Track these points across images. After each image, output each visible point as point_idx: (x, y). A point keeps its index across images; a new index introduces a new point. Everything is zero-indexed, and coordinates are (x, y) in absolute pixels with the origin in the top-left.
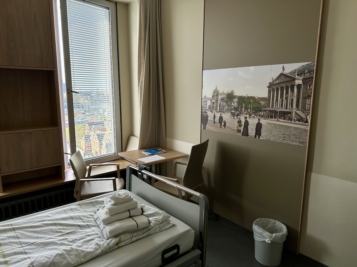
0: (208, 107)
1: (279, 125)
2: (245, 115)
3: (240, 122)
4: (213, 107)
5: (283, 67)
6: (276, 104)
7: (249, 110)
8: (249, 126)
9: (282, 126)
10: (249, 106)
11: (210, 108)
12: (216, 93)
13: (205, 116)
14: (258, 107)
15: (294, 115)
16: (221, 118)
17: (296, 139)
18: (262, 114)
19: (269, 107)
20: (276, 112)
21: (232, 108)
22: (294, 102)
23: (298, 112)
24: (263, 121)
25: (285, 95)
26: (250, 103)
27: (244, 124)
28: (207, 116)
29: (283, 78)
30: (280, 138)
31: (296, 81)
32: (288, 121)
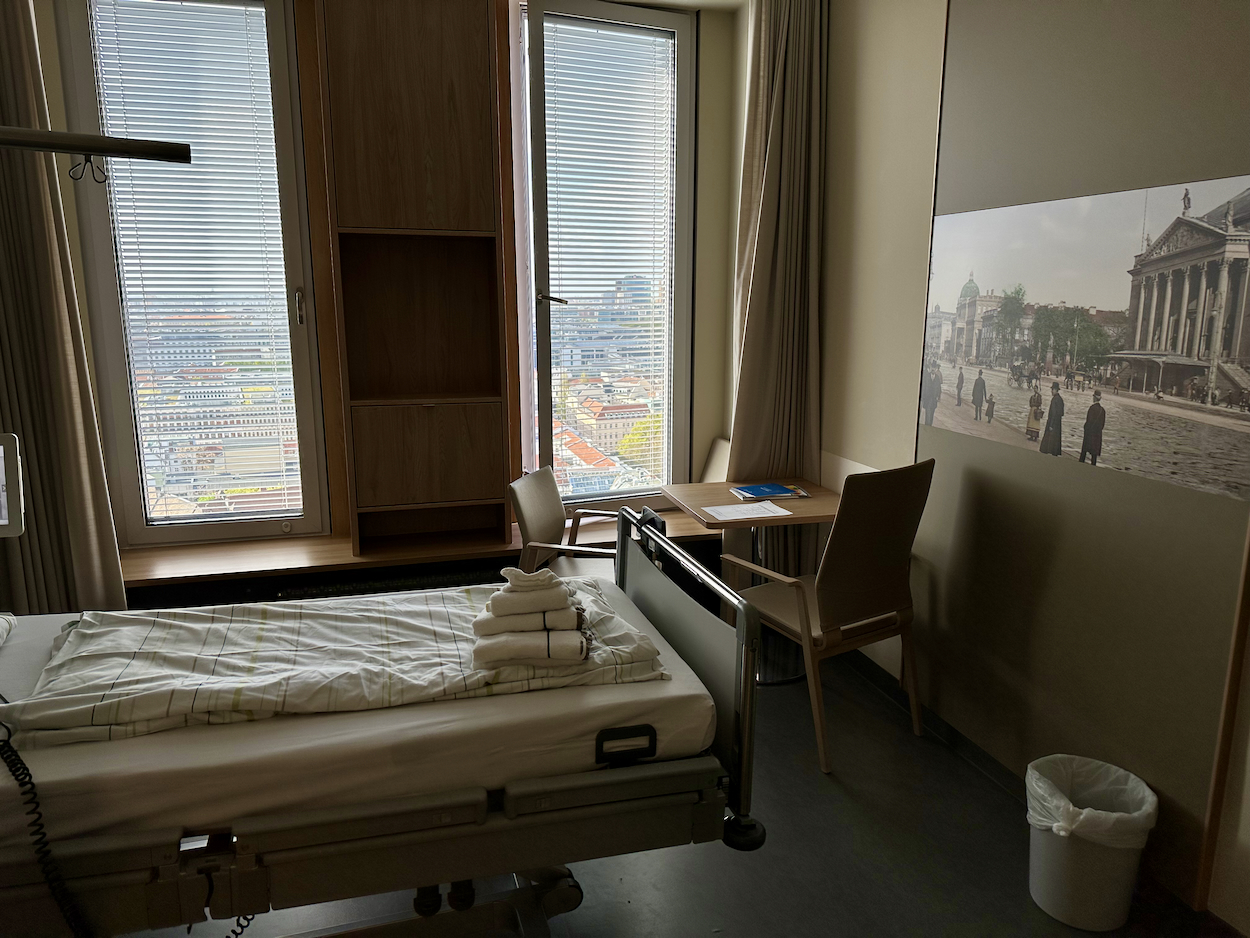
0: (942, 348)
1: (1162, 417)
2: (1053, 377)
3: (1036, 402)
4: (959, 345)
5: (1186, 195)
6: (1156, 337)
7: (1068, 358)
8: (1064, 419)
9: (1170, 420)
10: (1069, 343)
11: (948, 350)
12: (970, 296)
13: (933, 376)
14: (1096, 347)
15: (1213, 377)
16: (980, 385)
17: (1218, 471)
18: (1109, 372)
19: (1132, 347)
20: (1152, 367)
21: (1016, 348)
22: (1215, 330)
23: (1227, 367)
24: (1110, 402)
25: (1189, 302)
26: (1073, 331)
27: (1048, 408)
28: (939, 380)
29: (1183, 237)
30: (1162, 464)
31: (1229, 247)
32: (1193, 403)
